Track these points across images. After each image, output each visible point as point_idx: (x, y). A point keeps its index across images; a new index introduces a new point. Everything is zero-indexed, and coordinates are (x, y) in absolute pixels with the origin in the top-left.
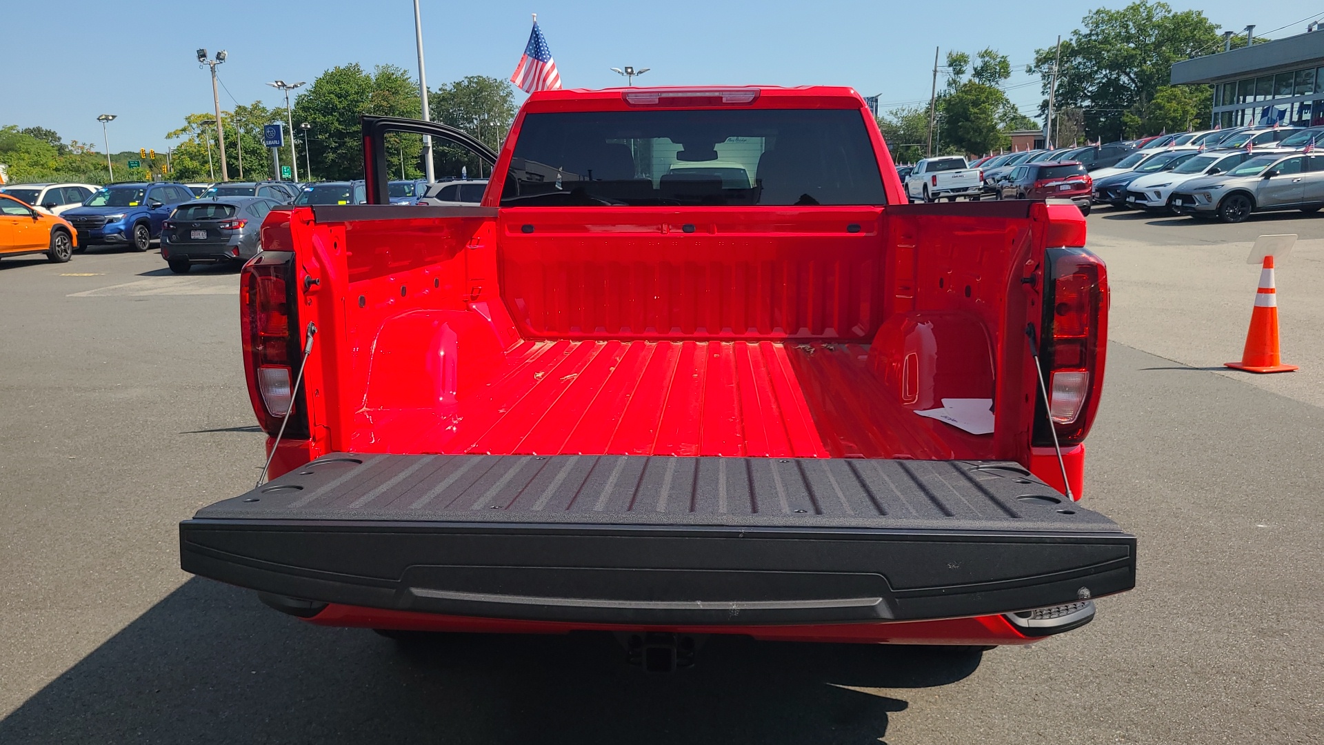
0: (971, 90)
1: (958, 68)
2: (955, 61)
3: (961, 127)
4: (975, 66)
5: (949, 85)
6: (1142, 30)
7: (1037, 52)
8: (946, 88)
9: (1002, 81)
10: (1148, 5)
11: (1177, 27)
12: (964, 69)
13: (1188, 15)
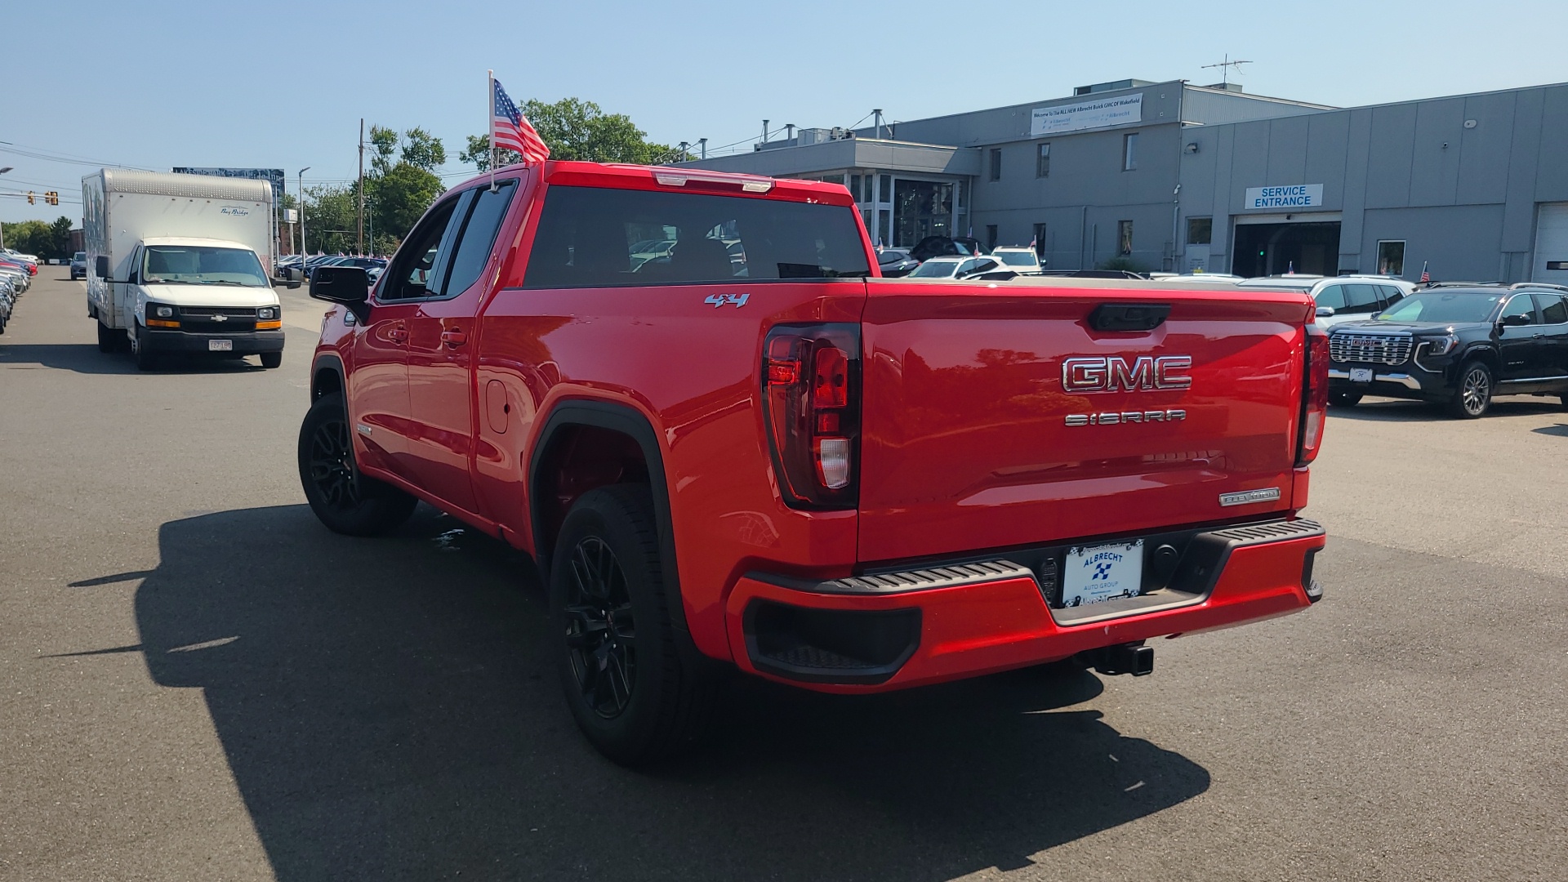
0: (406, 174)
1: (385, 146)
2: (381, 139)
3: (397, 215)
4: (405, 146)
5: (375, 164)
6: (575, 128)
7: (471, 139)
8: (372, 168)
9: (436, 166)
10: (579, 103)
11: (608, 130)
12: (392, 148)
13: (617, 118)
